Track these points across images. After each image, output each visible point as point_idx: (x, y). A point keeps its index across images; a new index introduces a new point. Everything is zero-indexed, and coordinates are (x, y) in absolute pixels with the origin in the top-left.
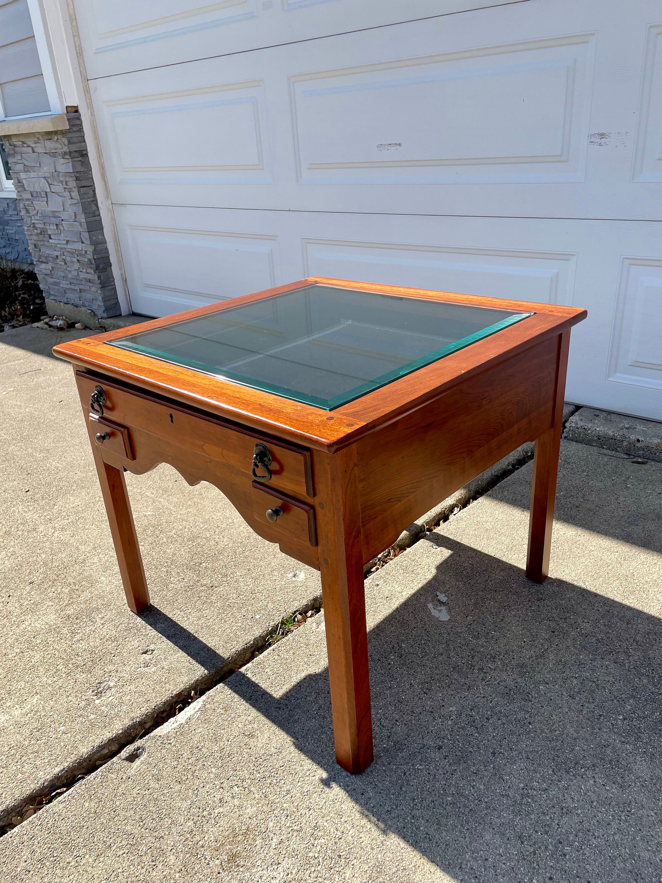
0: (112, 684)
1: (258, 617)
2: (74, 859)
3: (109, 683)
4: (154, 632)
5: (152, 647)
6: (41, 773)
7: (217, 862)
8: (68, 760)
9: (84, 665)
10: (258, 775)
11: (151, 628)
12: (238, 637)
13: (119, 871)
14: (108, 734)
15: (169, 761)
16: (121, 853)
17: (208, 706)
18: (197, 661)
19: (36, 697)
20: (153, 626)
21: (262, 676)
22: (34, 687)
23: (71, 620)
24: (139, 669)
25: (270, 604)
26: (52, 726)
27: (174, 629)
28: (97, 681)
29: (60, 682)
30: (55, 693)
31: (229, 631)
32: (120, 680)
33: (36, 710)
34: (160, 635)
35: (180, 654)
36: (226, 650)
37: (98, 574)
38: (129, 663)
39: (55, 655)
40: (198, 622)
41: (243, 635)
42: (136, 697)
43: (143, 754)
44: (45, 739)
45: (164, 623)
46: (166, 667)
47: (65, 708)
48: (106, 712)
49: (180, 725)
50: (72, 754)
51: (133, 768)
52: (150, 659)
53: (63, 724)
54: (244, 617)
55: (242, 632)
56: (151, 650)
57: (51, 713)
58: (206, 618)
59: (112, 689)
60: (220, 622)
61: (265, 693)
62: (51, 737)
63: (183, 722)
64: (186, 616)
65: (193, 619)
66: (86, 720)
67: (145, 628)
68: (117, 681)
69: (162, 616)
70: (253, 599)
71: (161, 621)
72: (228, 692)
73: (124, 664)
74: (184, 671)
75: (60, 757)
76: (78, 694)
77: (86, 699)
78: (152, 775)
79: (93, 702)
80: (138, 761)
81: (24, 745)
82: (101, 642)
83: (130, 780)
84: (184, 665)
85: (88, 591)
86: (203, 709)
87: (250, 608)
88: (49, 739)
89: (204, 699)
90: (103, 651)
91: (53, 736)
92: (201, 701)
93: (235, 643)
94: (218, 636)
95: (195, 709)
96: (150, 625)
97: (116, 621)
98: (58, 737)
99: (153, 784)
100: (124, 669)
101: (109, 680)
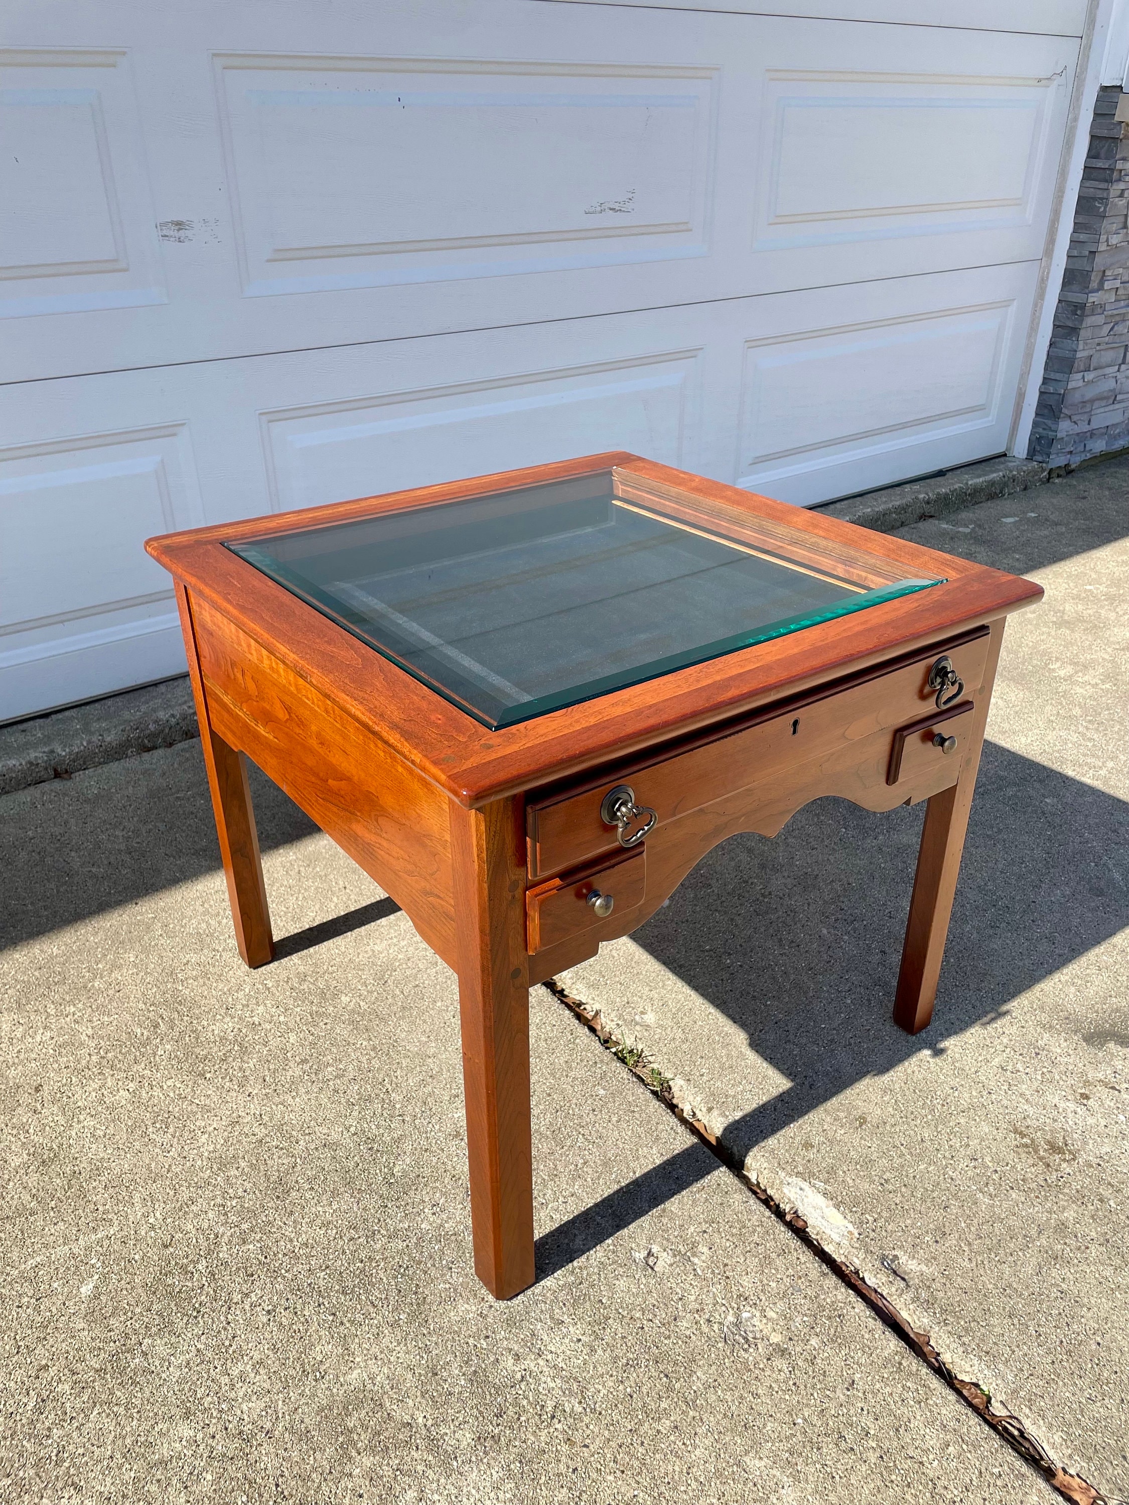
0: (731, 1318)
1: (602, 1092)
2: (1091, 1339)
3: (727, 1323)
4: (598, 1254)
5: (640, 1255)
6: (944, 1412)
7: (1064, 1165)
8: (914, 1369)
9: (667, 1376)
10: (930, 1117)
11: (583, 1258)
12: (649, 1122)
14: (856, 1310)
15: (909, 1222)
16: (1071, 1277)
17: (800, 1169)
18: (698, 1180)
19: (753, 1463)
20: (575, 1255)
21: (742, 1099)
22: (718, 1473)
23: (496, 1431)
24: (700, 1273)
25: (572, 1074)
26: (833, 1412)
27: (598, 1219)
28: (720, 1345)
29: (712, 1419)
30: (742, 1423)
31: (629, 1133)
32: (724, 1302)
33: (787, 1455)
34: (609, 1241)
35: (673, 1205)
36: (675, 1139)
37: (328, 1388)
38: (678, 1290)
39: (620, 1447)
40: (589, 1179)
41: (644, 1115)
42: (773, 1271)
43: (896, 1257)
44: (867, 1421)
45: (575, 1235)
46: (704, 1226)
47: (787, 1397)
48: (805, 1319)
49: (837, 1206)
50: (900, 1364)
51: (924, 1268)
52: (675, 1256)
53: (828, 1393)
54: (594, 1110)
55: (637, 1115)
56: (649, 1254)
57: (800, 1421)
58: (580, 1166)
59: (745, 1315)
60: (599, 1146)
61: (781, 1098)
62: (862, 1409)
63: (831, 1203)
64: (561, 1199)
65: (576, 1187)
66: (821, 1352)
67: (580, 1268)
68: (724, 1308)
69: (549, 1241)
70: (549, 1095)
71: (566, 1241)
72: (772, 1142)
73: (681, 1299)
74: (717, 1199)
75: (908, 1384)
76: (754, 1376)
77: (769, 1359)
78: (937, 1242)
79: (778, 1345)
80: (910, 1262)
81: (881, 1457)
82: (600, 1352)
83: (947, 1273)
84: (703, 1200)
85: (395, 1407)
86: (807, 1176)
87: (574, 1101)
88: (865, 1412)
89: (783, 1174)
90: (629, 1344)
91: (859, 1405)
92: (787, 1178)
93: (661, 1127)
94: (637, 1150)
95: (803, 1186)
96: (572, 1261)
97: (539, 1327)
98: (860, 1395)
99: (952, 1241)
100: (693, 1298)
101: (720, 1323)
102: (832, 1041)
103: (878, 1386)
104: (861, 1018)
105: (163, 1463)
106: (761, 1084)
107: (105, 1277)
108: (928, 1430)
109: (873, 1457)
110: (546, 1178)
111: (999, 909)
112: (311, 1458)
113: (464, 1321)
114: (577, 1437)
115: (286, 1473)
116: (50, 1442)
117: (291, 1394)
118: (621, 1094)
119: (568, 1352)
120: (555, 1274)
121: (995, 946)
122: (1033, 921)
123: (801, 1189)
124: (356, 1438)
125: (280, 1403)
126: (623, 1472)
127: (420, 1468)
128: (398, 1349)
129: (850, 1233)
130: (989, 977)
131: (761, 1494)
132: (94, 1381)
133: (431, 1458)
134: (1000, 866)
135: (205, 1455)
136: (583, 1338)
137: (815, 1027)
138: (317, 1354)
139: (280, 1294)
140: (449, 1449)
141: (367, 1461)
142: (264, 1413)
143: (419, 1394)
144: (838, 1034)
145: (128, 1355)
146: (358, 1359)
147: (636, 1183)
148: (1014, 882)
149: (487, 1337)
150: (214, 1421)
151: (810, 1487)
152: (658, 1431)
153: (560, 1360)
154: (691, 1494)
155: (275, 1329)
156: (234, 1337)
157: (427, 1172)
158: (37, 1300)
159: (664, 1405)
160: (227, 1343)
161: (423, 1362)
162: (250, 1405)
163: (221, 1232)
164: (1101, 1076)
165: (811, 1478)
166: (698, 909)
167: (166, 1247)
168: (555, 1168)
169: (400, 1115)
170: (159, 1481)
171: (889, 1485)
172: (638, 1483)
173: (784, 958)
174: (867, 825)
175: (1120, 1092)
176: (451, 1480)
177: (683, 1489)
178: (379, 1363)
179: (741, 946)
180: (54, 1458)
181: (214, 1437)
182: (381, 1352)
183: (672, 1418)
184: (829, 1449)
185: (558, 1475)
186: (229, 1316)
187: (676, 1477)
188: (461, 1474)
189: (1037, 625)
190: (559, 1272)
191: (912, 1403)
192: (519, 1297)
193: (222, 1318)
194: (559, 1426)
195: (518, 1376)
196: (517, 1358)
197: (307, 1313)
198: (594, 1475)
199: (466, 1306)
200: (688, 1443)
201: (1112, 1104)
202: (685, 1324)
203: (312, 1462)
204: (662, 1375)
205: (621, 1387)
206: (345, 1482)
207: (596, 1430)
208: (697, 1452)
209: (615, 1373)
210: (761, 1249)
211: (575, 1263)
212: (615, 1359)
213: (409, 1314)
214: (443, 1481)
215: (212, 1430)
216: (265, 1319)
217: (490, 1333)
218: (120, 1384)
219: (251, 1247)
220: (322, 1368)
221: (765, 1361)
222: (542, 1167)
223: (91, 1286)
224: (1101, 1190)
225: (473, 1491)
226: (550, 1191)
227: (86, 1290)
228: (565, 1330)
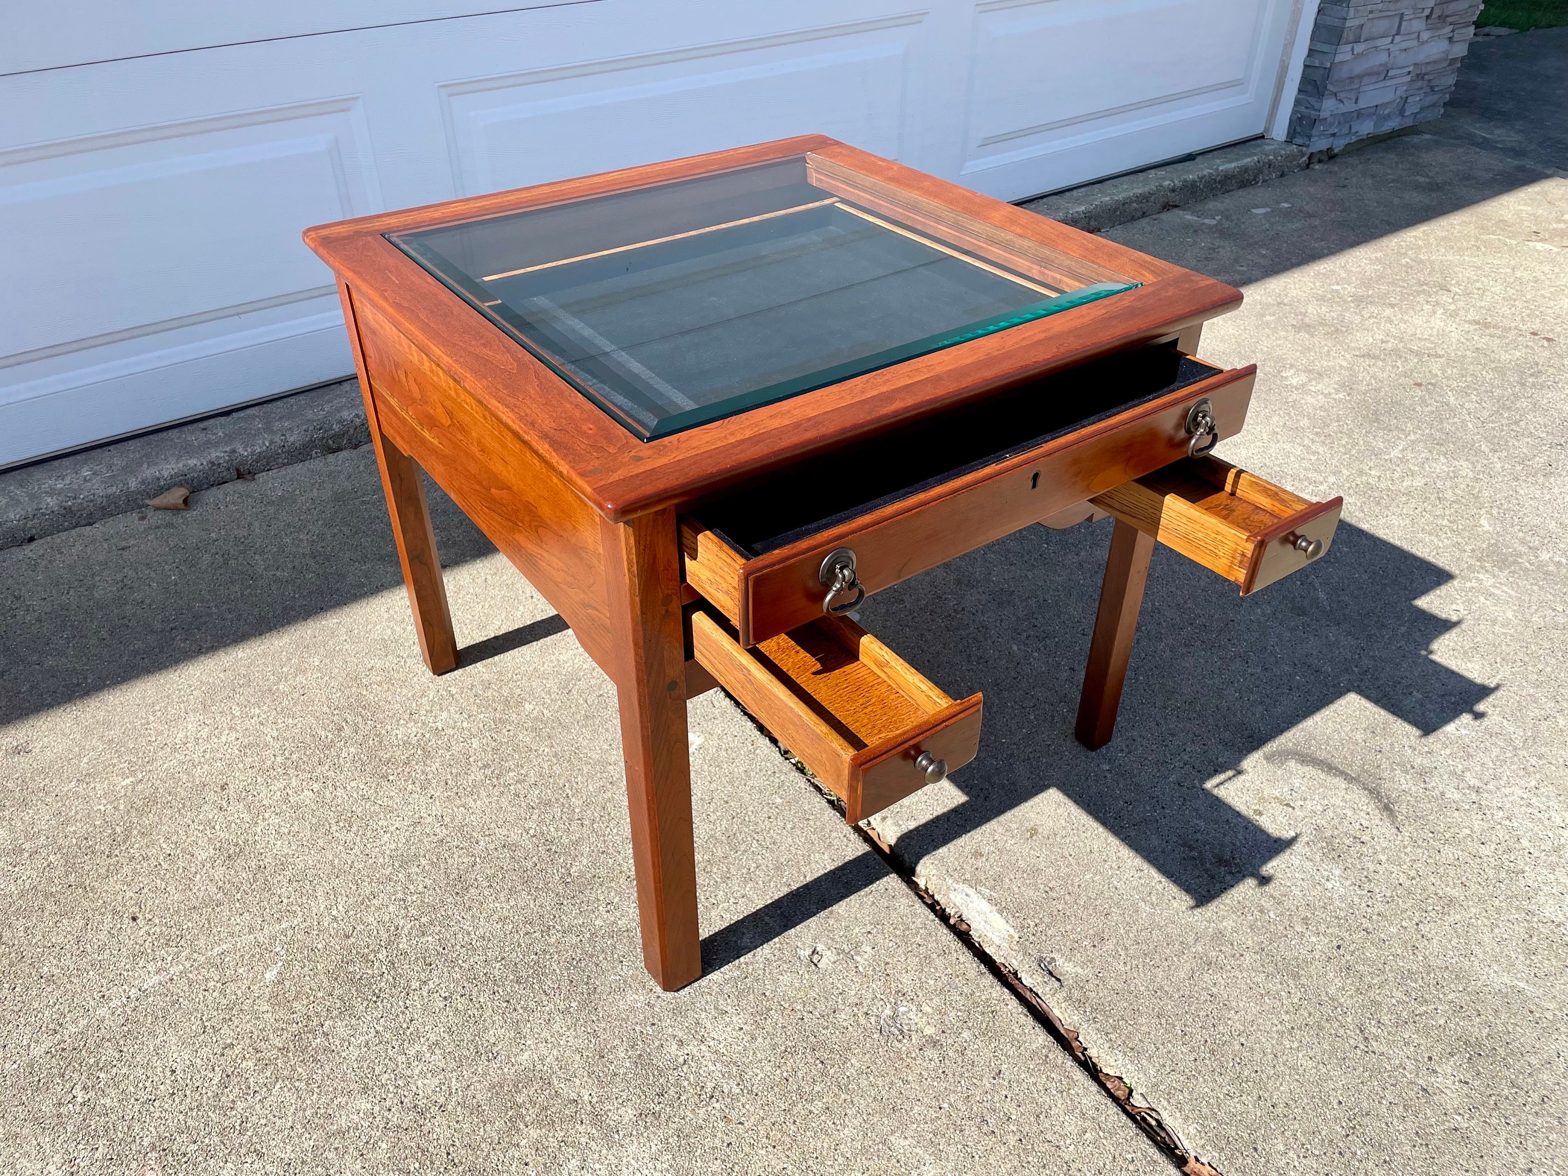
0: (888, 1012)
1: (779, 800)
2: (1235, 1040)
3: (884, 1016)
4: (764, 951)
5: (805, 953)
6: (1084, 1101)
7: (1229, 877)
8: (1060, 1062)
9: (822, 1063)
11: (750, 955)
12: (822, 829)
13: (1248, 981)
14: (1009, 1007)
15: (1069, 927)
16: (1223, 982)
17: (968, 876)
18: (866, 886)
19: (898, 1142)
20: (742, 952)
21: (917, 810)
22: (864, 1150)
23: (657, 1109)
24: (861, 970)
25: (750, 783)
26: (978, 1098)
27: (767, 919)
28: (875, 1036)
29: (862, 1102)
30: (891, 1106)
31: (803, 839)
32: (882, 997)
33: (931, 1135)
34: (776, 940)
35: (841, 908)
36: (847, 846)
37: (500, 1068)
38: (839, 986)
39: (774, 1124)
40: (760, 882)
41: (818, 823)
42: (932, 970)
43: (1053, 959)
44: (1009, 1107)
45: (744, 933)
46: (869, 928)
47: (935, 1084)
48: (959, 1014)
49: (1000, 912)
50: (1047, 1056)
51: (1080, 970)
52: (839, 954)
53: (975, 1081)
54: (769, 818)
55: (811, 823)
56: (813, 952)
57: (946, 1105)
58: (752, 869)
59: (902, 1009)
60: (772, 851)
61: (956, 811)
62: (1006, 1097)
63: (994, 908)
64: (732, 900)
65: (748, 889)
66: (971, 1044)
67: (746, 964)
68: (882, 1003)
69: (718, 938)
70: (727, 802)
71: (734, 939)
72: (943, 851)
73: (841, 994)
74: (884, 902)
75: (1053, 1075)
76: (905, 1064)
77: (921, 1049)
78: (1094, 946)
79: (931, 1037)
80: (1066, 964)
81: (1020, 1140)
82: (760, 1040)
83: (1101, 975)
84: (870, 903)
85: (562, 1086)
86: (974, 883)
87: (751, 808)
88: (1009, 1099)
89: (951, 881)
90: (789, 1033)
91: (1004, 1093)
92: (954, 885)
93: (834, 834)
94: (810, 856)
95: (969, 892)
96: (738, 957)
97: (703, 1016)
98: (1006, 1083)
99: (1110, 946)
100: (853, 993)
101: (877, 1016)
102: (1012, 755)
103: (1023, 1076)
104: (1043, 733)
105: (341, 1133)
106: (936, 795)
107: (288, 964)
108: (1067, 1118)
109: (1012, 1140)
110: (718, 880)
111: (1196, 628)
112: (481, 1130)
113: (632, 1009)
114: (733, 1115)
115: (457, 1143)
116: (234, 1113)
117: (465, 1072)
118: (797, 803)
119: (730, 1039)
120: (722, 969)
121: (1187, 665)
122: (1229, 640)
123: (967, 895)
124: (524, 1113)
125: (454, 1080)
126: (774, 1147)
127: (583, 1140)
128: (568, 1033)
129: (1011, 936)
130: (1176, 696)
131: (903, 1170)
132: (276, 1059)
133: (594, 1131)
134: (1203, 584)
135: (381, 1126)
136: (745, 1027)
137: (995, 741)
138: (491, 1036)
139: (457, 982)
140: (612, 1123)
141: (534, 1133)
142: (438, 1089)
143: (586, 1074)
144: (1018, 748)
145: (310, 1036)
146: (529, 1042)
147: (806, 887)
148: (1214, 600)
149: (653, 1024)
150: (390, 1096)
151: (950, 1166)
152: (811, 1112)
153: (722, 1045)
154: (837, 1168)
155: (451, 1014)
156: (411, 1021)
157: (603, 872)
158: (223, 984)
159: (817, 1088)
160: (405, 1026)
161: (591, 1046)
162: (425, 1082)
163: (401, 924)
164: (1277, 793)
165: (951, 1157)
166: (889, 624)
167: (348, 937)
168: (728, 872)
169: (579, 819)
170: (336, 1149)
171: (1026, 1165)
172: (788, 1157)
173: (971, 673)
174: (1070, 541)
175: (1294, 808)
176: (614, 1151)
177: (829, 1163)
178: (549, 1046)
179: (929, 661)
180: (238, 1128)
181: (390, 1110)
182: (552, 1036)
183: (824, 1100)
184: (971, 1130)
185: (713, 1148)
186: (407, 1001)
187: (825, 1153)
188: (622, 1146)
189: (1276, 328)
190: (727, 967)
191: (1054, 1092)
192: (686, 989)
193: (401, 1003)
194: (717, 1105)
195: (681, 1060)
196: (681, 1043)
197: (482, 1000)
198: (747, 1149)
199: (634, 996)
200: (838, 1122)
201: (1284, 821)
202: (844, 1017)
203: (482, 1134)
204: (818, 1062)
205: (778, 1072)
206: (513, 1152)
207: (752, 1109)
208: (846, 1131)
209: (773, 1059)
210: (922, 950)
211: (742, 959)
212: (774, 1047)
213: (579, 1003)
214: (604, 1152)
215: (388, 1103)
216: (442, 1005)
217: (656, 1021)
218: (301, 1062)
219: (430, 938)
220: (495, 1050)
221: (917, 1051)
222: (715, 870)
223: (275, 972)
224: (1262, 902)
225: (633, 1162)
226: (721, 893)
227: (270, 975)
228: (728, 1020)
